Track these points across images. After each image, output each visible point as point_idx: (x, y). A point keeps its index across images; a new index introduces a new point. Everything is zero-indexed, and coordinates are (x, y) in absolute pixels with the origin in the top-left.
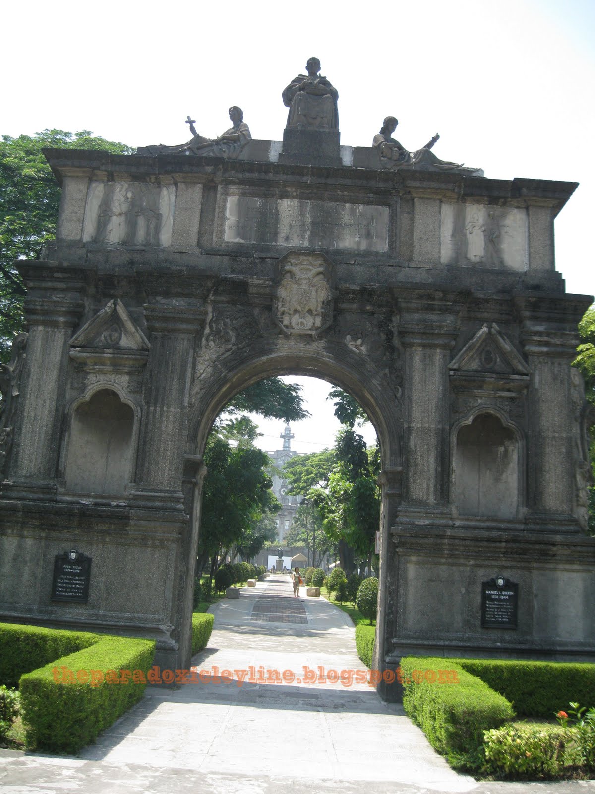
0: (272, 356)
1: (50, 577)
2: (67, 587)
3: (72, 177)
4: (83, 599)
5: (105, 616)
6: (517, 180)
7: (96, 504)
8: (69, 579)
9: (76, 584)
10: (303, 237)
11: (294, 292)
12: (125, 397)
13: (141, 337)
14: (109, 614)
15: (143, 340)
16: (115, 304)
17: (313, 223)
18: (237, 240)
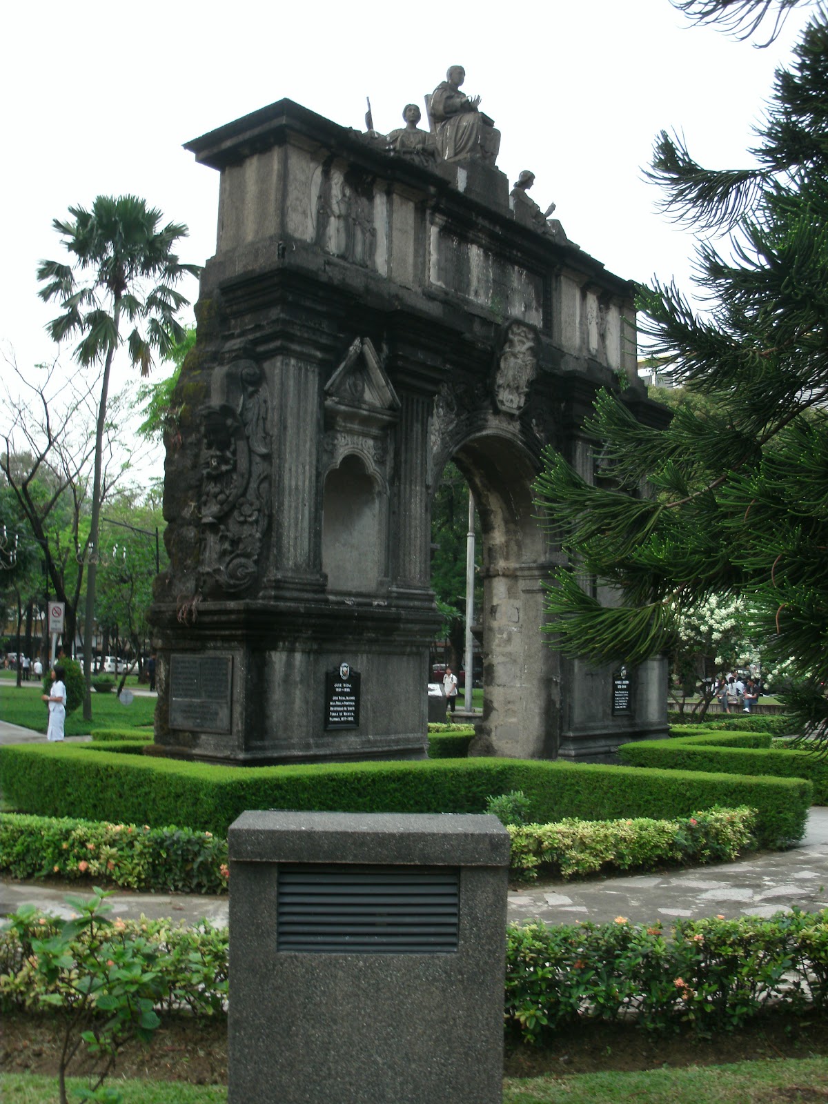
0: (484, 433)
1: (322, 701)
2: (339, 712)
3: (294, 146)
4: (354, 726)
5: (376, 741)
6: (631, 283)
7: (359, 604)
8: (342, 701)
9: (347, 706)
10: (487, 296)
11: (512, 365)
12: (372, 467)
13: (392, 394)
14: (378, 738)
15: (394, 397)
16: (362, 343)
17: (494, 281)
18: (439, 283)
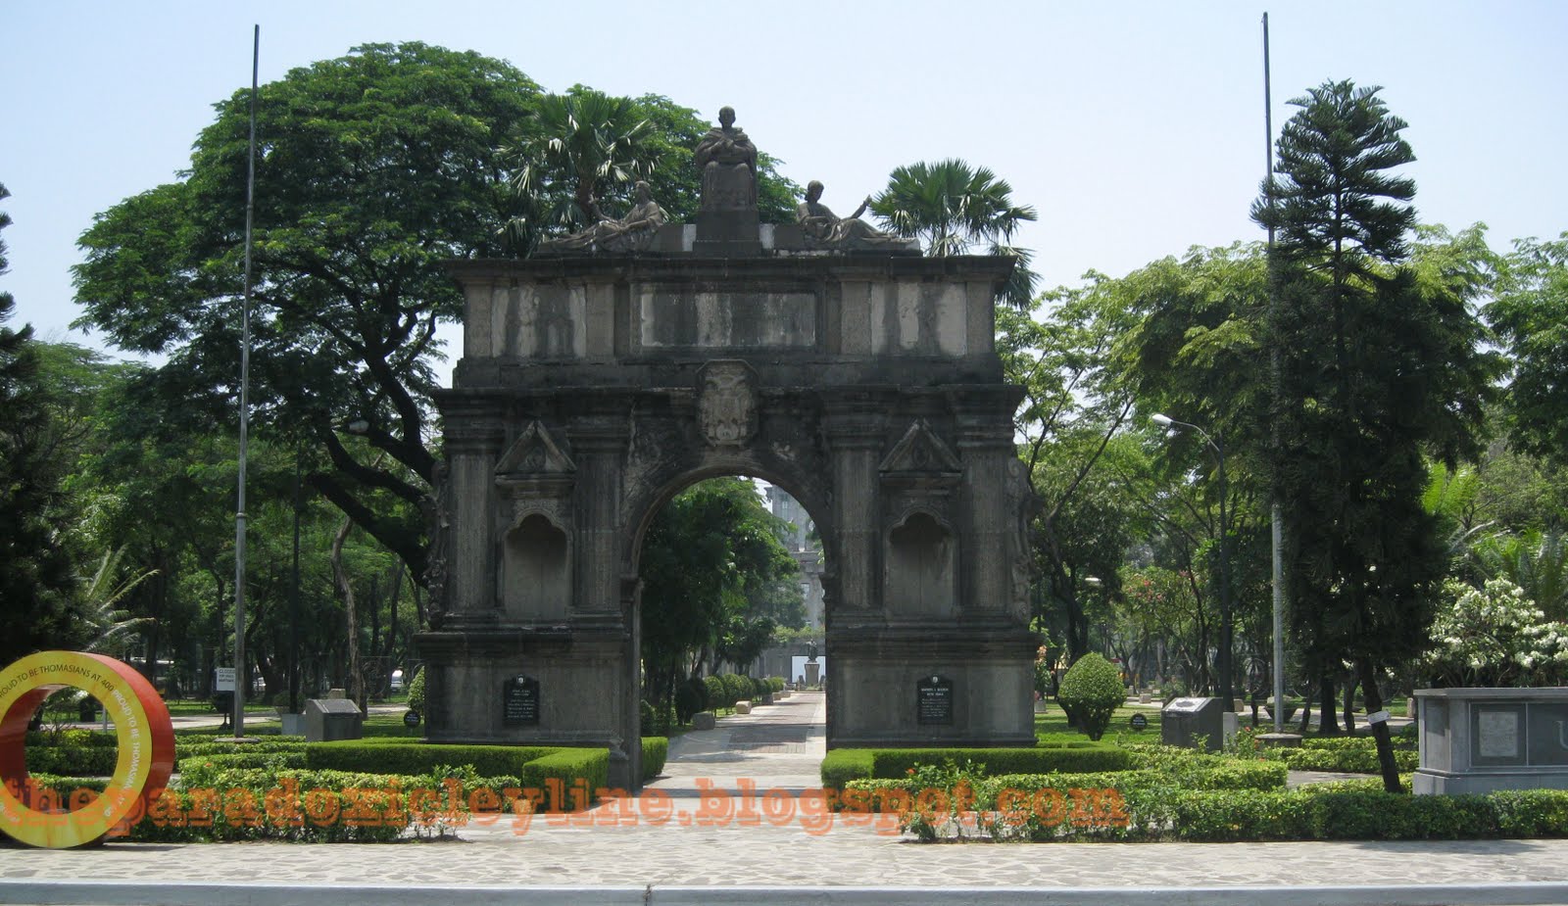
0: (700, 469)
1: (500, 702)
2: (518, 711)
4: (535, 721)
7: (538, 630)
8: (519, 703)
9: (526, 707)
10: (725, 336)
12: (556, 520)
13: (566, 459)
15: (568, 462)
16: (536, 426)
17: (734, 319)
18: (655, 344)
